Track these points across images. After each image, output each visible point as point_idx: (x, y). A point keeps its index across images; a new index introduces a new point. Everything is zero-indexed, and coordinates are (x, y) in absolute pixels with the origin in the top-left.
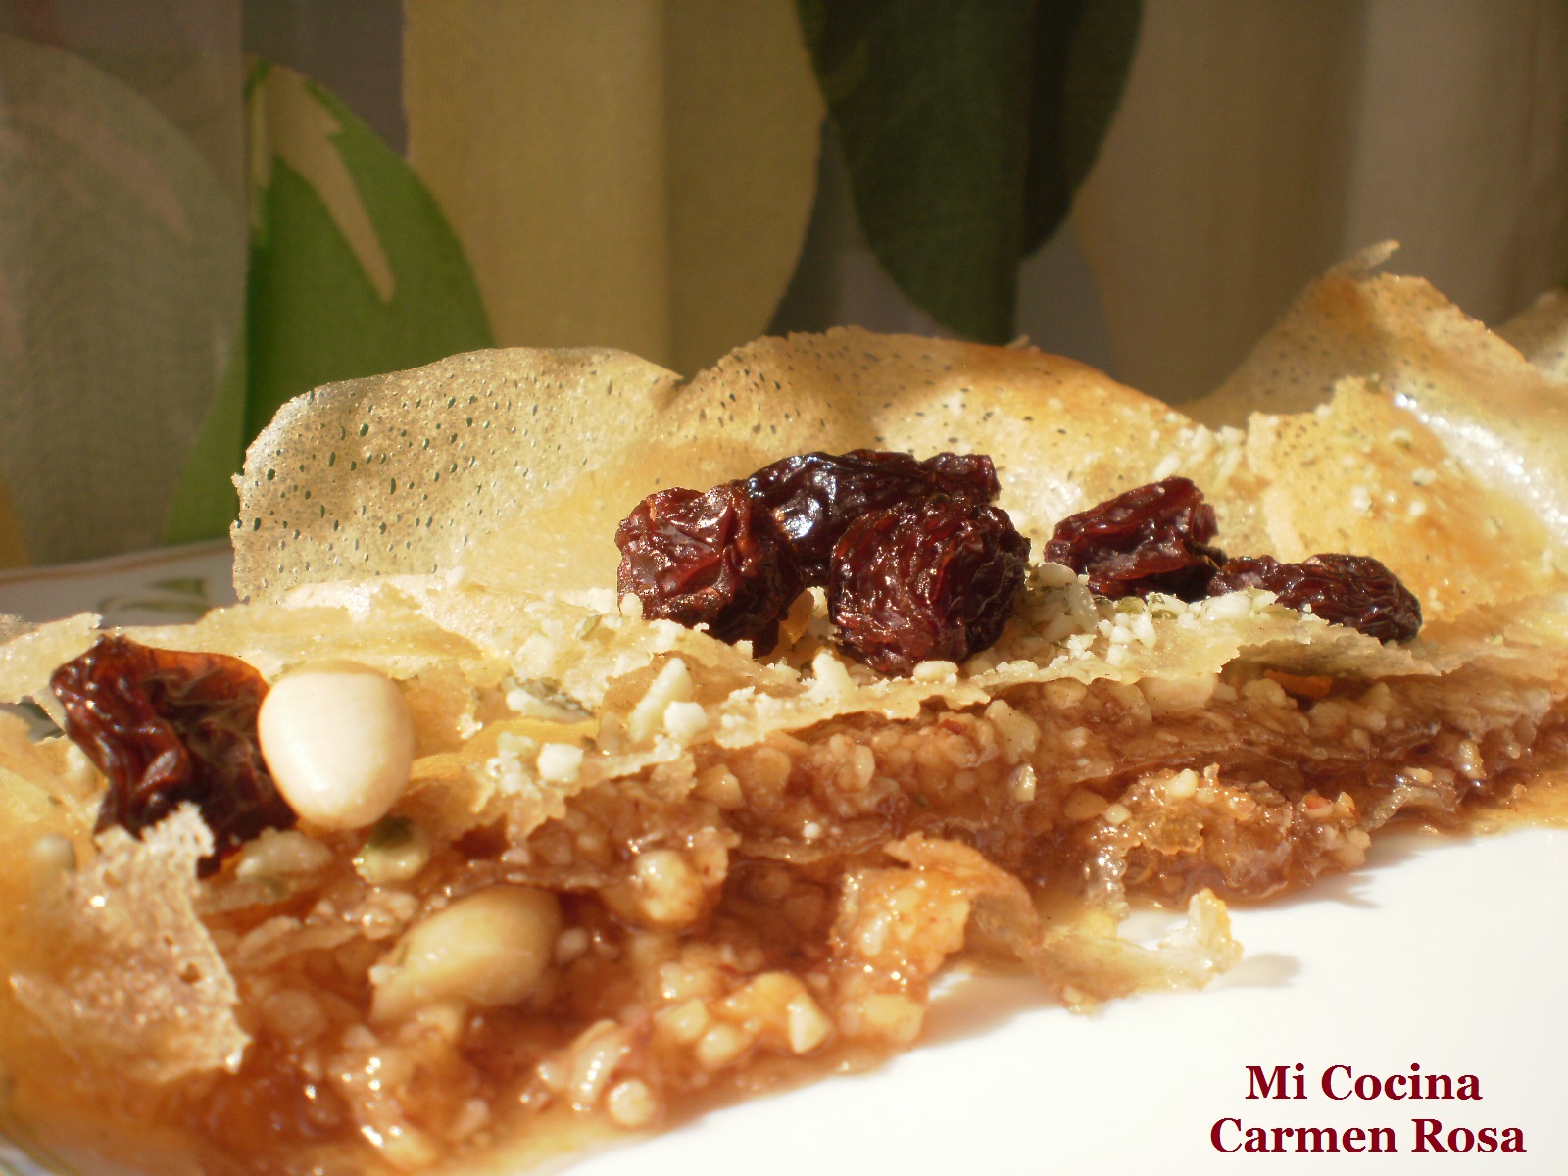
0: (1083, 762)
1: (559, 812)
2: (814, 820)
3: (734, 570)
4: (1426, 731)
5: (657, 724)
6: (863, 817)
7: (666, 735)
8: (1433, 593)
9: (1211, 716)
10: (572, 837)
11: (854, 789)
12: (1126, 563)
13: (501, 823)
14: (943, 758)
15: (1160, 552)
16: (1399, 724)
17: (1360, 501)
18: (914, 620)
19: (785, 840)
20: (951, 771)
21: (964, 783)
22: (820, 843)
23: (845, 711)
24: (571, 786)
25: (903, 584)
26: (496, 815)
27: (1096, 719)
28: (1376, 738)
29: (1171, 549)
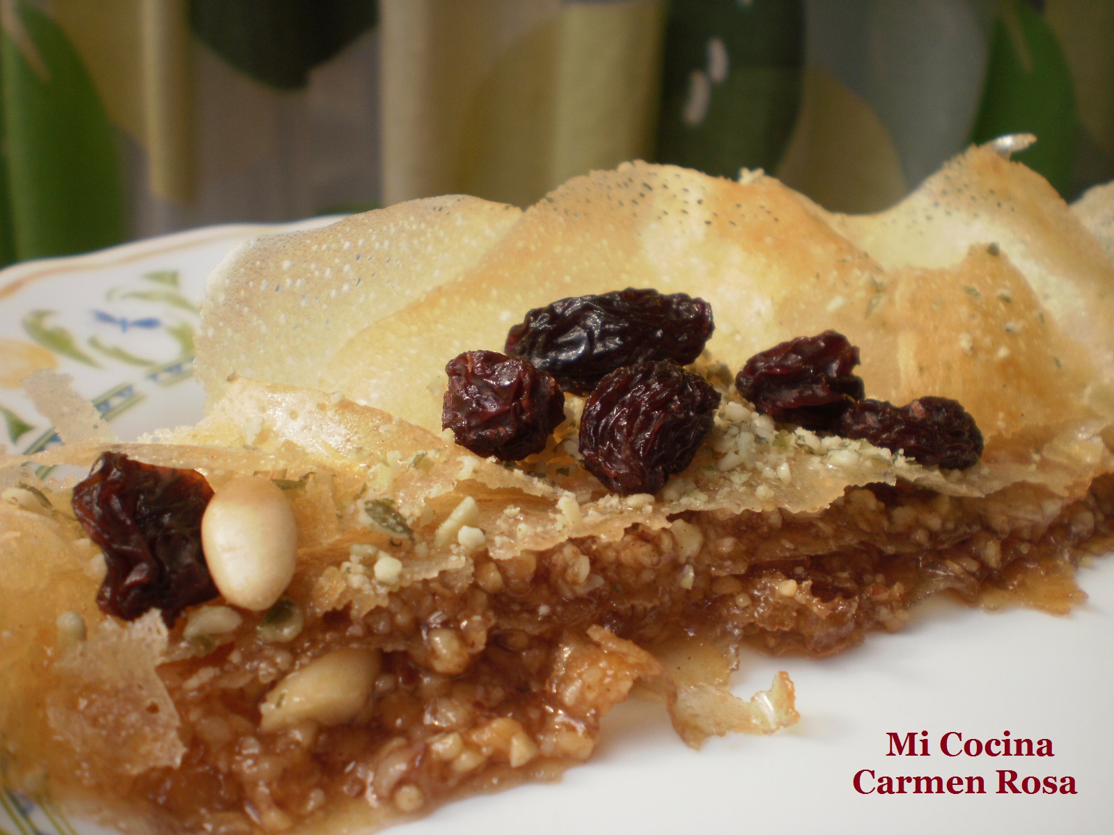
0: (728, 563)
1: (384, 603)
2: (547, 602)
3: (518, 419)
4: (968, 530)
5: (453, 537)
6: (578, 600)
7: (458, 545)
8: (1001, 415)
9: (821, 525)
10: (392, 616)
11: (575, 583)
12: (790, 396)
13: (348, 607)
14: (636, 560)
15: (813, 391)
16: (950, 526)
17: (964, 343)
18: (631, 467)
19: (526, 615)
20: (639, 568)
21: (648, 576)
22: (547, 618)
23: (574, 536)
24: (394, 586)
25: (627, 441)
26: (345, 602)
27: (743, 528)
28: (932, 535)
29: (820, 391)
